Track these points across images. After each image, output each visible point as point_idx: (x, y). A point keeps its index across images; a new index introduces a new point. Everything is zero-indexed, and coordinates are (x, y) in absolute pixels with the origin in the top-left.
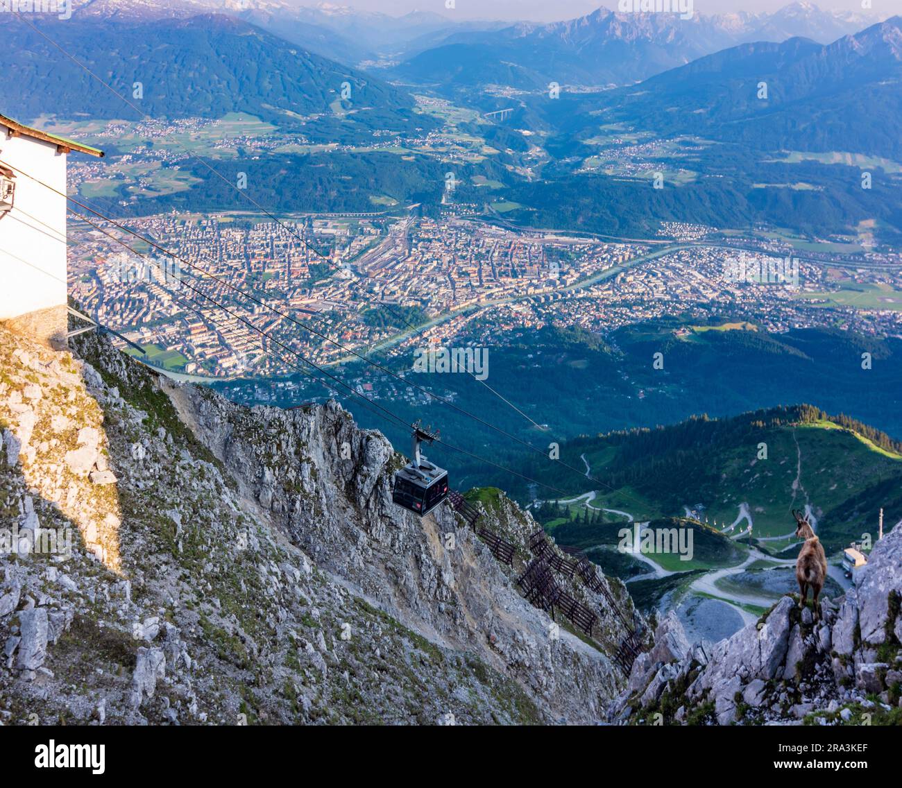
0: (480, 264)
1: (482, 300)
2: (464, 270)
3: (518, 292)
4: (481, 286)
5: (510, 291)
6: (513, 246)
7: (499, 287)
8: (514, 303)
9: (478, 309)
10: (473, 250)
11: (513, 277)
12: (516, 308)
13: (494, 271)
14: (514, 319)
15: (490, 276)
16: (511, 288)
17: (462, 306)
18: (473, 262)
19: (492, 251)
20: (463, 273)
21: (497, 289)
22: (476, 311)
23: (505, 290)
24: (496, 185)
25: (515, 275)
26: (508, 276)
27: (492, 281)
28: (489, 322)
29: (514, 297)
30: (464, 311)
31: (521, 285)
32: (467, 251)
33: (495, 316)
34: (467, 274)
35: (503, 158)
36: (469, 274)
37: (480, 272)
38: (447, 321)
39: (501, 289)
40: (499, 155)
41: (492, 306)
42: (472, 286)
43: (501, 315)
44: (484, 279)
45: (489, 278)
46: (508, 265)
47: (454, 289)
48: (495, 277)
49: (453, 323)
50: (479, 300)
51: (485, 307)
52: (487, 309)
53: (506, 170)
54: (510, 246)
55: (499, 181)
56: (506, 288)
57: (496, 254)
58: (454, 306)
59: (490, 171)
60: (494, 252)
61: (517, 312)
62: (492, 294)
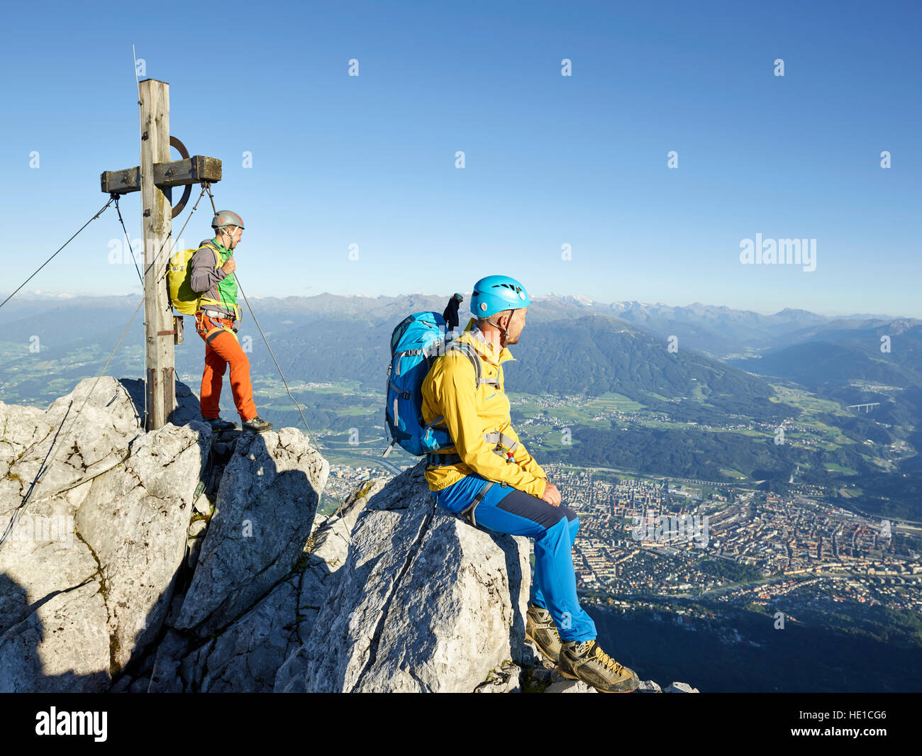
0: (821, 540)
1: (817, 571)
2: (803, 542)
3: (856, 570)
4: (819, 558)
5: (849, 568)
6: (859, 529)
7: (837, 562)
8: (850, 579)
9: (812, 577)
10: (816, 527)
11: (854, 556)
12: (852, 584)
13: (834, 548)
14: (847, 593)
15: (829, 551)
16: (850, 566)
17: (796, 572)
18: (814, 537)
19: (835, 531)
20: (802, 545)
21: (835, 564)
22: (808, 579)
23: (843, 566)
24: (850, 472)
25: (856, 554)
26: (848, 554)
27: (830, 556)
28: (821, 591)
29: (853, 574)
30: (797, 577)
31: (861, 564)
32: (810, 526)
33: (828, 587)
34: (806, 546)
35: (861, 448)
36: (808, 547)
37: (819, 547)
38: (779, 583)
39: (840, 565)
40: (855, 446)
41: (827, 578)
42: (810, 558)
43: (835, 587)
44: (822, 553)
45: (827, 553)
46: (851, 545)
47: (790, 556)
48: (835, 553)
49: (784, 584)
50: (814, 570)
51: (819, 578)
52: (821, 579)
53: (862, 460)
54: (856, 529)
55: (853, 469)
56: (845, 564)
57: (840, 534)
58: (788, 571)
59: (844, 459)
60: (838, 531)
61: (852, 588)
62: (829, 568)
